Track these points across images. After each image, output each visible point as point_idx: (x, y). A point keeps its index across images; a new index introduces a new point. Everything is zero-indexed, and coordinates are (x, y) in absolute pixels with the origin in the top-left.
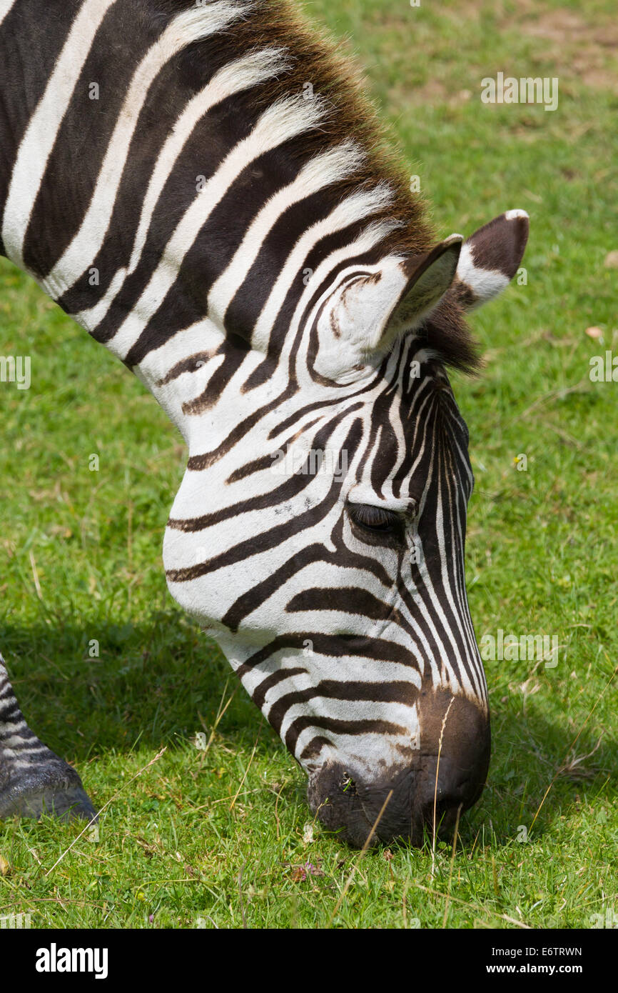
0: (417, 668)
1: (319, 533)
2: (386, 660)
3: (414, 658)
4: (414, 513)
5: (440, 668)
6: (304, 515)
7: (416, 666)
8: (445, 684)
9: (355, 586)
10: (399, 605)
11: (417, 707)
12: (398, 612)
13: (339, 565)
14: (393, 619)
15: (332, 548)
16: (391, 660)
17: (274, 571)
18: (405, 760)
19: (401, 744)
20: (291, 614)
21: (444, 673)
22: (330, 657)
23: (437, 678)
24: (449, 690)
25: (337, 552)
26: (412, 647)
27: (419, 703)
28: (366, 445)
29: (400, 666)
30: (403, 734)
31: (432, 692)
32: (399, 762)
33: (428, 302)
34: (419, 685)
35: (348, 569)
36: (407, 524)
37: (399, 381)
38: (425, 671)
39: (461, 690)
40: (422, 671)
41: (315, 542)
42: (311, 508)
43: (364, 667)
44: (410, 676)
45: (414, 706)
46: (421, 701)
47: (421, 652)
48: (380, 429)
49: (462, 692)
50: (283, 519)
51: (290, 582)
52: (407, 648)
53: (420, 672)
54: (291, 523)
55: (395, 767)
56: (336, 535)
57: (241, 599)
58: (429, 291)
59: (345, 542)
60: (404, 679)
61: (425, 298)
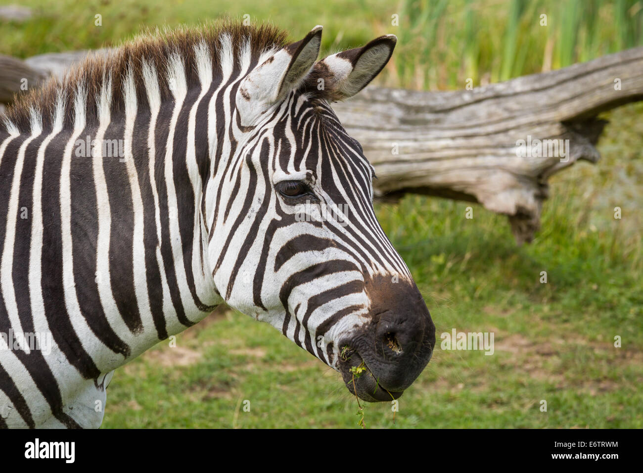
0: (358, 270)
1: (271, 214)
2: (338, 271)
3: (354, 265)
4: (313, 178)
5: (371, 265)
6: (260, 209)
7: (357, 269)
8: (377, 272)
9: (300, 234)
10: (331, 236)
11: (365, 291)
12: (334, 240)
13: (286, 226)
14: (332, 246)
15: (279, 218)
16: (341, 271)
17: (261, 252)
18: (368, 320)
19: (364, 313)
20: (278, 272)
21: (374, 267)
22: (306, 283)
23: (371, 272)
24: (380, 275)
25: (282, 219)
26: (351, 259)
27: (365, 288)
28: (274, 150)
29: (347, 272)
30: (363, 308)
31: (371, 279)
32: (366, 322)
33: (304, 70)
34: (362, 279)
35: (291, 225)
36: (313, 187)
37: (289, 112)
38: (363, 270)
39: (387, 272)
40: (361, 270)
41: (271, 220)
42: (262, 202)
43: (328, 281)
44: (357, 276)
45: (363, 291)
46: (366, 287)
47: (357, 260)
48: (280, 141)
49: (388, 274)
50: (253, 219)
51: (270, 253)
52: (348, 260)
53: (360, 271)
54: (257, 218)
55: (365, 325)
56: (279, 211)
57: (255, 281)
58: (305, 62)
59: (284, 211)
60: (353, 279)
61: (303, 67)
